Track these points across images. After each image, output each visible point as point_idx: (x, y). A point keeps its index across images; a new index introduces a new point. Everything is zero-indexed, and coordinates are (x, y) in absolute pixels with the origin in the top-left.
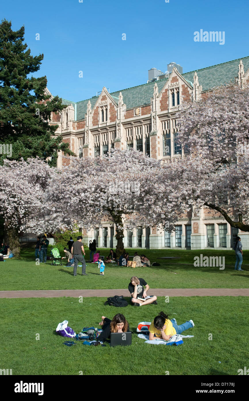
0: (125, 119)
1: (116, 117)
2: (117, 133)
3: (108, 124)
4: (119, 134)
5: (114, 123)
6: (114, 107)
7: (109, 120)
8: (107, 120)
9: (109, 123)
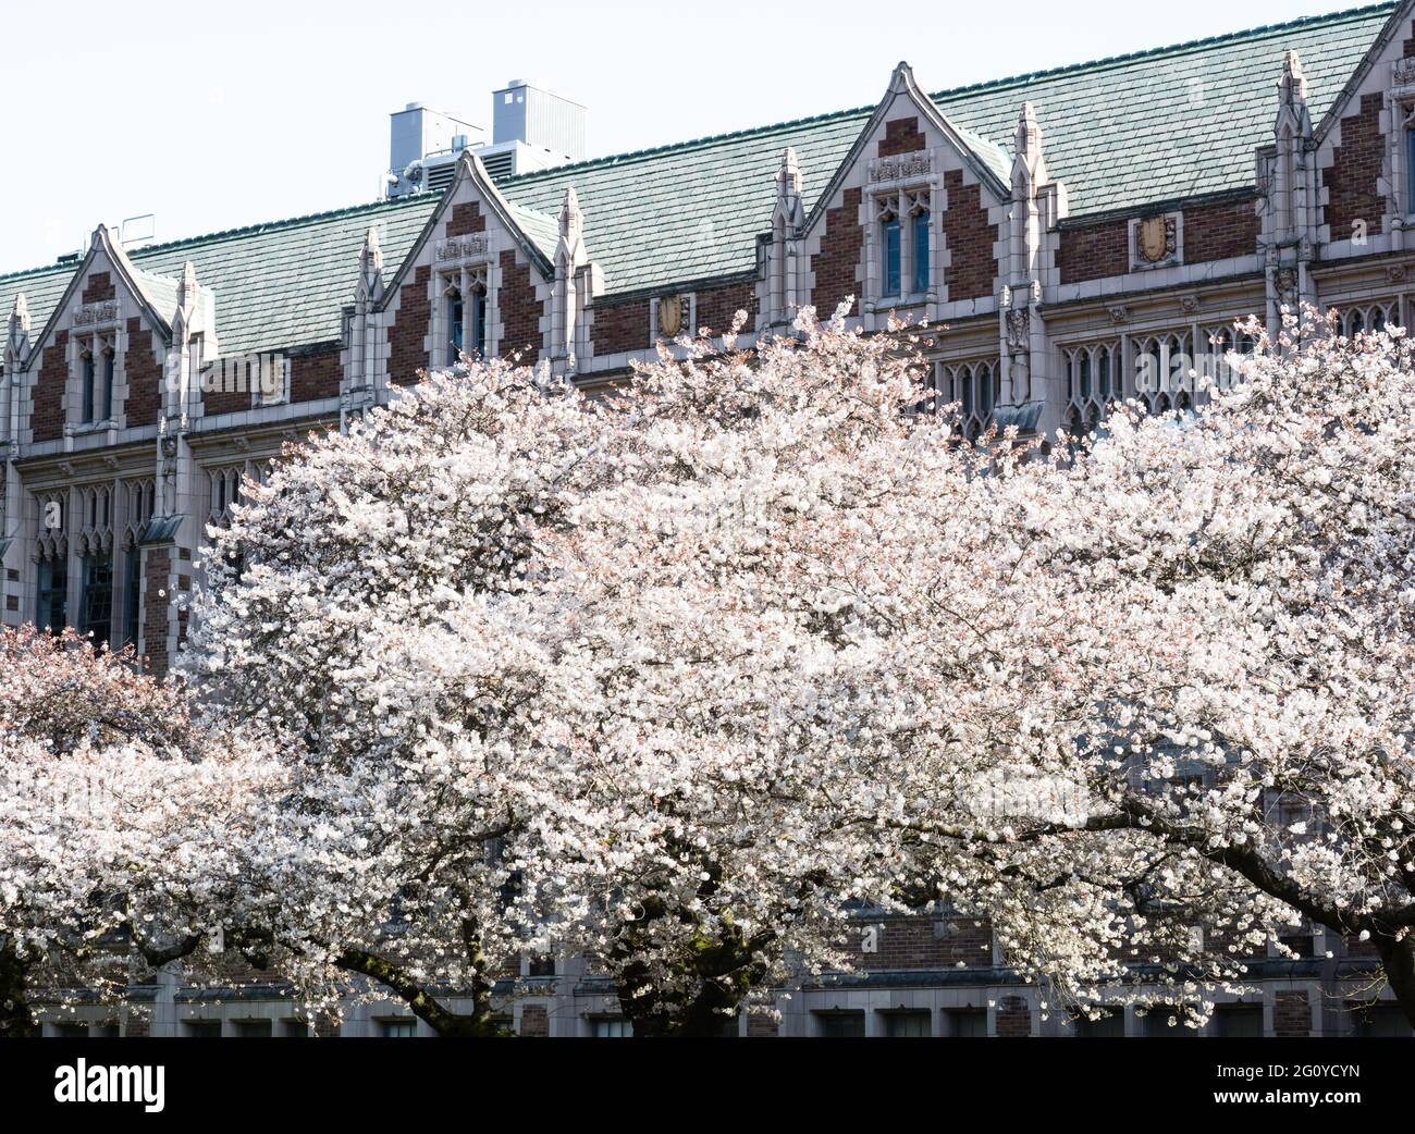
0: (207, 414)
1: (157, 401)
2: (159, 492)
3: (112, 438)
4: (170, 503)
5: (138, 434)
6: (148, 342)
7: (119, 417)
8: (107, 415)
9: (118, 431)
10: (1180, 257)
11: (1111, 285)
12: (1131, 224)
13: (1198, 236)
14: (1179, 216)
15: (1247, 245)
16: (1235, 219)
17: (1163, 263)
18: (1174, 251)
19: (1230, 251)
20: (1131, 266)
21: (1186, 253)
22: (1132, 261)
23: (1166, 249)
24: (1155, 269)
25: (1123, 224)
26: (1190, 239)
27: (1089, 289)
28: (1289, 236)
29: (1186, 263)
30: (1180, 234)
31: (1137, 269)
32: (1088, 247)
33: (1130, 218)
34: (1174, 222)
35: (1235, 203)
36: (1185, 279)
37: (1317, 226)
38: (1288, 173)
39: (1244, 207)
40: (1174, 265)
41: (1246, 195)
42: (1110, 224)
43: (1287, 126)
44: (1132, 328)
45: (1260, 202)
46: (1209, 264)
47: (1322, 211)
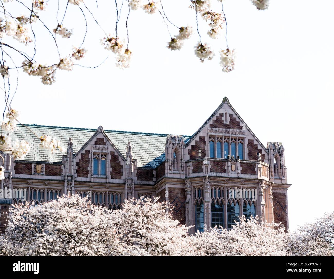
10: (44, 174)
11: (27, 176)
12: (33, 164)
13: (48, 170)
14: (44, 165)
15: (59, 174)
16: (57, 168)
17: (40, 174)
18: (42, 172)
19: (55, 174)
20: (32, 173)
21: (45, 173)
22: (33, 172)
23: (41, 171)
24: (38, 175)
25: (31, 164)
26: (46, 170)
27: (22, 176)
28: (69, 174)
29: (45, 175)
30: (44, 169)
31: (34, 174)
32: (22, 167)
33: (33, 163)
34: (43, 166)
35: (57, 165)
36: (45, 178)
37: (75, 173)
38: (70, 161)
39: (59, 166)
40: (43, 175)
41: (60, 164)
42: (28, 163)
43: (70, 152)
44: (32, 186)
45: (62, 166)
46: (51, 176)
47: (76, 170)
